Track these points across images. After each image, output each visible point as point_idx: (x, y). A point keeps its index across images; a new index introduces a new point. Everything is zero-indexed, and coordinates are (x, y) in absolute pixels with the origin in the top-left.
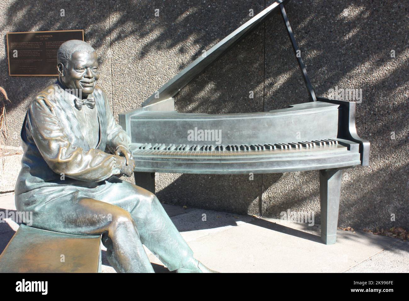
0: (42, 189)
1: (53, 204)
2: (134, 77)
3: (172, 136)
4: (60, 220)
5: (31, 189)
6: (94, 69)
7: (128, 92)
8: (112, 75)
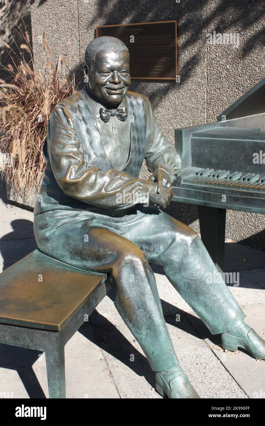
0: (55, 212)
1: (63, 230)
2: (233, 81)
3: (239, 162)
4: (67, 250)
5: (45, 210)
6: (123, 72)
7: (225, 102)
8: (207, 79)
